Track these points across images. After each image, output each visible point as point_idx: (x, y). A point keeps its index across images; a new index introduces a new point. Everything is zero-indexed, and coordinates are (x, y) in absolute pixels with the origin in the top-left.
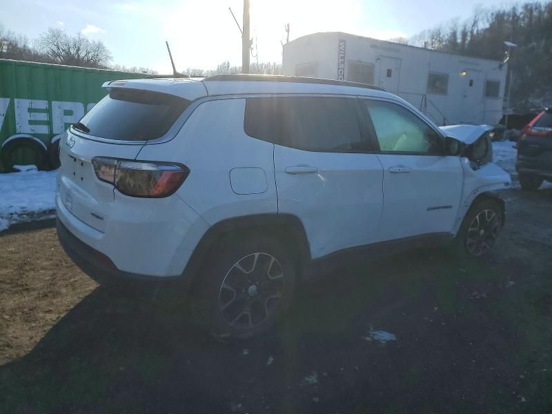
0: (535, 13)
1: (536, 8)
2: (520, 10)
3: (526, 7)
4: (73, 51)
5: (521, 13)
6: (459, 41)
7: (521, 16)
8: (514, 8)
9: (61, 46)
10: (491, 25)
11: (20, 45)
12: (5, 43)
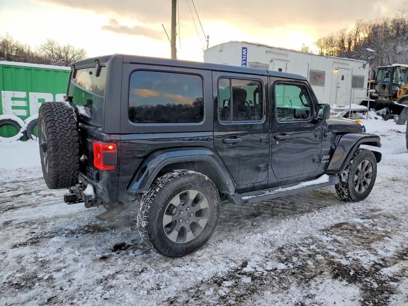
0: (401, 27)
1: (401, 23)
2: (390, 24)
3: (394, 21)
4: (63, 54)
5: (391, 26)
6: (346, 46)
7: (391, 28)
8: (385, 23)
9: (54, 51)
10: (369, 35)
11: (26, 50)
12: (15, 48)
